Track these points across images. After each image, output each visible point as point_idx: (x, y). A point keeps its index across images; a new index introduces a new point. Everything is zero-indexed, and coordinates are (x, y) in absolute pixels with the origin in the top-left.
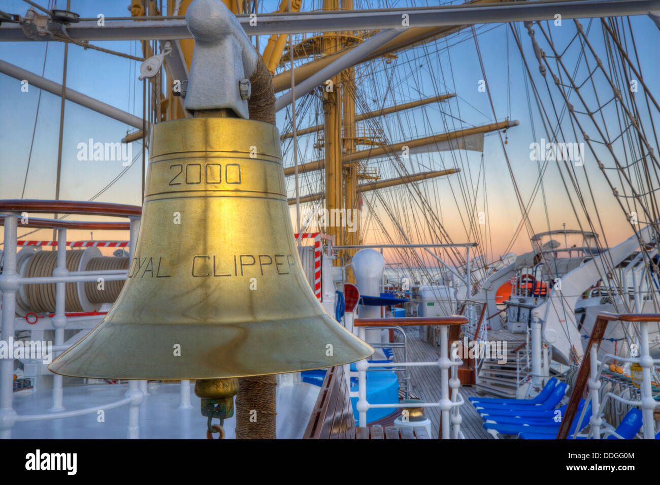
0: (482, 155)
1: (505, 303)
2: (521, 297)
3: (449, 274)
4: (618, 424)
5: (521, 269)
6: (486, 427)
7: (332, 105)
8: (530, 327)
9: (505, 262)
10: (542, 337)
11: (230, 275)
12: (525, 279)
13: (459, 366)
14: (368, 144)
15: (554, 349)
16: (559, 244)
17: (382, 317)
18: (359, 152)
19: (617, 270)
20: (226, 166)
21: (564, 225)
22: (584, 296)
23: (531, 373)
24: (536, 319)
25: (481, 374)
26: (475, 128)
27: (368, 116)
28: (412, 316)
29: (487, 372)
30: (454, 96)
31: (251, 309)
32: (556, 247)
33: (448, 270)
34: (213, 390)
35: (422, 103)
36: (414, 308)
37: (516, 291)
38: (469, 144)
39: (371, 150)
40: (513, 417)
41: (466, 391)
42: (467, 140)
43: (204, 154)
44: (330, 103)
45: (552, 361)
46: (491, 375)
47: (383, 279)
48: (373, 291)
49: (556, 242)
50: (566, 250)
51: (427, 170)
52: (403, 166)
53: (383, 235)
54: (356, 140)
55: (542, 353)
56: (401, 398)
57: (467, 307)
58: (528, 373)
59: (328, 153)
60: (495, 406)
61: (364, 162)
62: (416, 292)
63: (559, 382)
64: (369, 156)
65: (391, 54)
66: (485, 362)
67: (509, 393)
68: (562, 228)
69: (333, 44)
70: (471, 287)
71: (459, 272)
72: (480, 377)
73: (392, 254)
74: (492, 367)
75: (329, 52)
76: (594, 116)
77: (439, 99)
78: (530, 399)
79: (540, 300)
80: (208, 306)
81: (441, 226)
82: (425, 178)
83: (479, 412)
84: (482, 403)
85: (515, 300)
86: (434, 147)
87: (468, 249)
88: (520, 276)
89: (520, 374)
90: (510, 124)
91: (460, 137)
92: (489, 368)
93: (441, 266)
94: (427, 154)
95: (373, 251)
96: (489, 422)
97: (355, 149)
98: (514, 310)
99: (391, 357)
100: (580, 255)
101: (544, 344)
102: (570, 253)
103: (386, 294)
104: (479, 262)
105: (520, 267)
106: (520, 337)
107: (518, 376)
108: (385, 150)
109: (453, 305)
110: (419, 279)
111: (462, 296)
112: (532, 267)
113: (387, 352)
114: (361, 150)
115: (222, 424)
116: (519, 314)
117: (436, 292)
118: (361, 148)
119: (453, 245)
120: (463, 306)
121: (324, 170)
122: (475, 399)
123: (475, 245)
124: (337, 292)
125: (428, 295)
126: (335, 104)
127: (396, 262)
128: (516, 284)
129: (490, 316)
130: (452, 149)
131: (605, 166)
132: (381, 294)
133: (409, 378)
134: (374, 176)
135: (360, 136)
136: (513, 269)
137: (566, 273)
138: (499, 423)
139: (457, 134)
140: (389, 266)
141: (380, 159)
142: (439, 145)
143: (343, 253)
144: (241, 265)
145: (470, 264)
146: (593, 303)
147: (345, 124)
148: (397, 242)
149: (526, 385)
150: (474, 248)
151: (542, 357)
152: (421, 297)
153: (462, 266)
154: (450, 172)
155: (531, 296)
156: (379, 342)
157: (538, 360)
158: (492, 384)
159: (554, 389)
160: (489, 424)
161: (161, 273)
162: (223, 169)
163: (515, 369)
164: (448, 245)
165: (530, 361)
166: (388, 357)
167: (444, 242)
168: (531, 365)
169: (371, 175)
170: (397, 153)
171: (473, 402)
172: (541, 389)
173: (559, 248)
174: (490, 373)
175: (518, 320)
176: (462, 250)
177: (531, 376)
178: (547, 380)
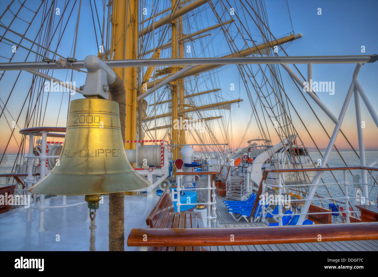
0: (230, 112)
1: (238, 166)
2: (243, 163)
3: (218, 155)
4: (274, 208)
5: (244, 153)
6: (229, 211)
7: (175, 92)
8: (246, 175)
9: (238, 151)
10: (250, 178)
11: (94, 157)
12: (245, 157)
13: (215, 189)
14: (188, 107)
15: (254, 182)
16: (257, 144)
17: (192, 171)
18: (185, 109)
19: (276, 154)
20: (95, 116)
21: (259, 137)
22: (265, 163)
23: (246, 191)
24: (248, 172)
25: (228, 192)
26: (227, 101)
27: (188, 96)
28: (204, 171)
29: (230, 191)
30: (220, 89)
31: (105, 169)
32: (256, 145)
33: (217, 154)
34: (91, 199)
35: (208, 92)
36: (205, 168)
37: (242, 161)
38: (226, 107)
39: (189, 109)
40: (239, 207)
41: (223, 199)
42: (225, 106)
43: (88, 112)
44: (174, 91)
45: (254, 187)
46: (232, 192)
47: (193, 157)
48: (189, 161)
49: (256, 143)
50: (259, 146)
51: (210, 117)
52: (201, 115)
53: (194, 141)
54: (184, 105)
55: (250, 184)
56: (198, 201)
57: (224, 167)
58: (245, 192)
59: (173, 109)
60: (232, 204)
61: (187, 113)
62: (206, 163)
63: (255, 194)
64: (188, 111)
65: (197, 74)
66: (230, 188)
67: (238, 199)
68: (258, 138)
69: (175, 70)
70: (226, 160)
71: (221, 155)
72: (228, 193)
73: (197, 148)
74: (232, 189)
75: (174, 73)
76: (266, 98)
77: (215, 91)
78: (245, 200)
79: (250, 164)
80: (88, 168)
81: (215, 138)
82: (210, 119)
83: (226, 206)
84: (228, 202)
85: (241, 165)
86: (213, 108)
87: (224, 146)
88: (243, 156)
89: (242, 192)
90: (240, 100)
91: (222, 104)
92: (231, 190)
93: (215, 152)
94: (210, 110)
95: (189, 146)
96: (230, 209)
97: (184, 109)
98: (241, 168)
99: (196, 186)
100: (264, 148)
101: (251, 181)
102: (261, 147)
103: (194, 163)
104: (229, 151)
105: (243, 152)
106: (242, 178)
107: (241, 192)
108: (194, 109)
109: (219, 167)
110: (207, 157)
111: (222, 163)
112: (247, 153)
113: (194, 184)
114: (186, 109)
115: (95, 211)
116: (242, 170)
117: (213, 162)
118: (186, 108)
119: (219, 144)
120: (223, 167)
121: (171, 116)
122: (225, 201)
123: (227, 144)
124: (170, 162)
125: (210, 163)
126: (176, 92)
127: (199, 151)
128: (242, 159)
129: (232, 170)
130: (219, 109)
131: (271, 116)
132: (192, 163)
133: (201, 194)
134: (191, 118)
135: (186, 103)
136: (241, 153)
137: (259, 154)
138: (233, 209)
139: (221, 103)
140: (195, 152)
141: (193, 112)
142: (214, 107)
143: (178, 147)
144: (98, 153)
145: (225, 152)
146: (268, 165)
147: (180, 99)
148: (199, 143)
149: (244, 196)
150: (227, 145)
151: (250, 185)
152: (207, 164)
153: (222, 152)
154: (219, 117)
155: (247, 163)
156: (191, 180)
157: (248, 187)
158: (232, 196)
159: (253, 197)
160: (230, 210)
161: (69, 156)
162: (93, 117)
163: (240, 190)
164: (217, 144)
165: (246, 187)
166: (194, 186)
167: (216, 143)
168: (246, 188)
169: (189, 118)
170: (199, 110)
171: (225, 202)
172: (249, 197)
173: (257, 146)
174: (232, 191)
175: (242, 172)
176: (222, 146)
177: (246, 192)
178: (251, 194)
